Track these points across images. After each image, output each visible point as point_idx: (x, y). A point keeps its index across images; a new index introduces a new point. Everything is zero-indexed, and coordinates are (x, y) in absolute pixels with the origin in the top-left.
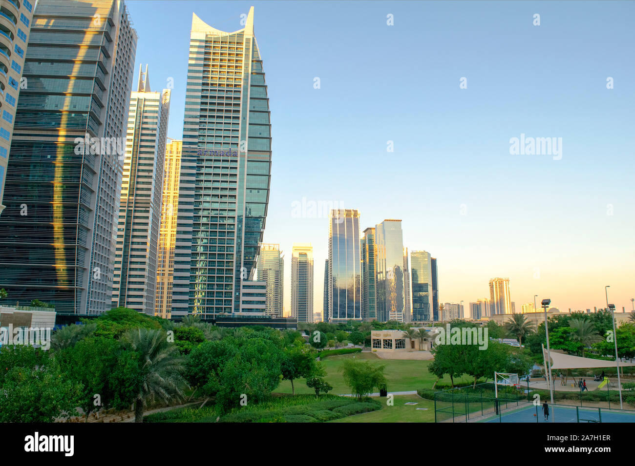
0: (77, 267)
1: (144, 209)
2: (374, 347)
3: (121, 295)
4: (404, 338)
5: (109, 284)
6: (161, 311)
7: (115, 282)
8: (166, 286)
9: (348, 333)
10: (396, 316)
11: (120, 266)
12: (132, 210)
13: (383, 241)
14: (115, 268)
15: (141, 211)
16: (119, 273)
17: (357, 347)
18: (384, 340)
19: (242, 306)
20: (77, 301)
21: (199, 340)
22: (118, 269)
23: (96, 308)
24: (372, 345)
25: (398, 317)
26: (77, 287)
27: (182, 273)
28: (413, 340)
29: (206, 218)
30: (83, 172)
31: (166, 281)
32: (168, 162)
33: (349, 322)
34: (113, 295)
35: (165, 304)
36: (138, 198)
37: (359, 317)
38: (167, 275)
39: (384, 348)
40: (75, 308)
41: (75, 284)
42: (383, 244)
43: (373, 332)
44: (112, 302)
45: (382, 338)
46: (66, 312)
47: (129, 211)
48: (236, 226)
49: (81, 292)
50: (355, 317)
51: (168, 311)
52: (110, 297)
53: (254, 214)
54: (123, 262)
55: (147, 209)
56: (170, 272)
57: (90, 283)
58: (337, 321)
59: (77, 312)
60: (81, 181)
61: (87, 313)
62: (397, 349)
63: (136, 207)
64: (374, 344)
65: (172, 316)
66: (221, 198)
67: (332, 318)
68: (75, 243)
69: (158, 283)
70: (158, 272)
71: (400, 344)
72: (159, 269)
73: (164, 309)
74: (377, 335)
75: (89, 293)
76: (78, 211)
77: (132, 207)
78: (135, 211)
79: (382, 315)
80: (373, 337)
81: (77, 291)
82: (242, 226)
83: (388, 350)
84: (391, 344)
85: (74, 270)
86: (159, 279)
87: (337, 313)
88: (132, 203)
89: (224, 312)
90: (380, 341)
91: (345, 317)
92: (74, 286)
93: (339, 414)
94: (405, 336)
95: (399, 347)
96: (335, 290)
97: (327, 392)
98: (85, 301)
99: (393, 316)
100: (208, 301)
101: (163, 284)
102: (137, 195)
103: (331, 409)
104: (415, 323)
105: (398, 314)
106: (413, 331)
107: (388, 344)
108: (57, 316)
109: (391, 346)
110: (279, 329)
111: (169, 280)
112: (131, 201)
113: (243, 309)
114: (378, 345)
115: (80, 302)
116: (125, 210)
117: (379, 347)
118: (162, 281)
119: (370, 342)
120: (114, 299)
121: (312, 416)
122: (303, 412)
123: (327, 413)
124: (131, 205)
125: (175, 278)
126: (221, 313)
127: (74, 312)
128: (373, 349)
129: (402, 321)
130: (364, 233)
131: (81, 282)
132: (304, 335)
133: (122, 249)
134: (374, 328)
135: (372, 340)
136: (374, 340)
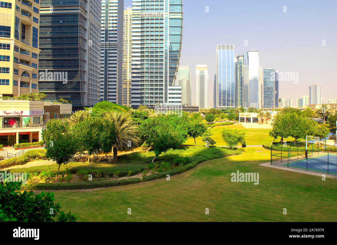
0: (81, 81)
1: (114, 48)
2: (240, 122)
3: (105, 95)
4: (257, 117)
5: (98, 89)
6: (126, 103)
7: (101, 89)
8: (128, 90)
9: (226, 114)
10: (254, 105)
11: (103, 80)
12: (107, 49)
13: (248, 63)
14: (101, 81)
15: (112, 50)
16: (103, 83)
17: (231, 122)
18: (246, 118)
19: (169, 100)
20: (82, 99)
21: (146, 118)
22: (102, 81)
23: (92, 97)
24: (240, 120)
25: (255, 106)
26: (82, 91)
27: (136, 82)
28: (262, 118)
29: (147, 52)
30: (79, 29)
31: (128, 87)
32: (125, 21)
33: (228, 108)
34: (101, 95)
35: (128, 99)
36: (110, 42)
37: (233, 106)
38: (128, 84)
39: (246, 122)
40: (82, 102)
41: (81, 90)
42: (248, 64)
43: (240, 114)
44: (101, 99)
45: (245, 117)
46: (77, 104)
47: (106, 50)
48: (164, 56)
49: (84, 94)
50: (231, 106)
51: (130, 103)
52: (99, 96)
53: (174, 49)
54: (105, 78)
55: (116, 48)
56: (130, 83)
57: (88, 89)
58: (221, 108)
59: (83, 104)
60: (79, 34)
61: (88, 104)
62: (254, 123)
63: (109, 47)
64: (241, 120)
65: (132, 106)
66: (155, 40)
67: (218, 106)
68: (79, 68)
69: (124, 89)
70: (123, 83)
71: (256, 120)
72: (124, 81)
73: (128, 102)
74: (242, 115)
75: (88, 94)
76: (79, 51)
77: (107, 47)
78: (109, 50)
79: (246, 104)
80: (240, 116)
81: (82, 93)
82: (167, 56)
83: (248, 123)
84: (250, 120)
85: (79, 83)
86: (124, 86)
87: (221, 103)
88: (107, 45)
89: (159, 103)
90: (244, 118)
91: (225, 106)
92: (80, 91)
93: (219, 156)
94: (258, 116)
95: (254, 122)
96: (220, 91)
97: (213, 145)
98: (87, 98)
99: (253, 105)
100: (150, 102)
101: (126, 89)
102: (110, 41)
103: (214, 153)
104: (265, 109)
105: (255, 104)
106: (263, 113)
107: (248, 120)
108: (73, 107)
109: (250, 121)
110: (189, 112)
111: (129, 87)
112: (107, 44)
113: (169, 102)
114: (243, 120)
115: (84, 99)
116: (104, 49)
117: (243, 122)
118: (126, 87)
119: (239, 119)
120: (101, 97)
121: (205, 157)
122: (200, 154)
123: (213, 155)
124: (107, 46)
125: (132, 85)
126: (158, 104)
127: (81, 104)
128: (240, 123)
129: (257, 108)
130: (236, 59)
131: (84, 89)
132: (202, 115)
133: (103, 70)
134: (241, 111)
135: (240, 118)
136: (241, 118)
